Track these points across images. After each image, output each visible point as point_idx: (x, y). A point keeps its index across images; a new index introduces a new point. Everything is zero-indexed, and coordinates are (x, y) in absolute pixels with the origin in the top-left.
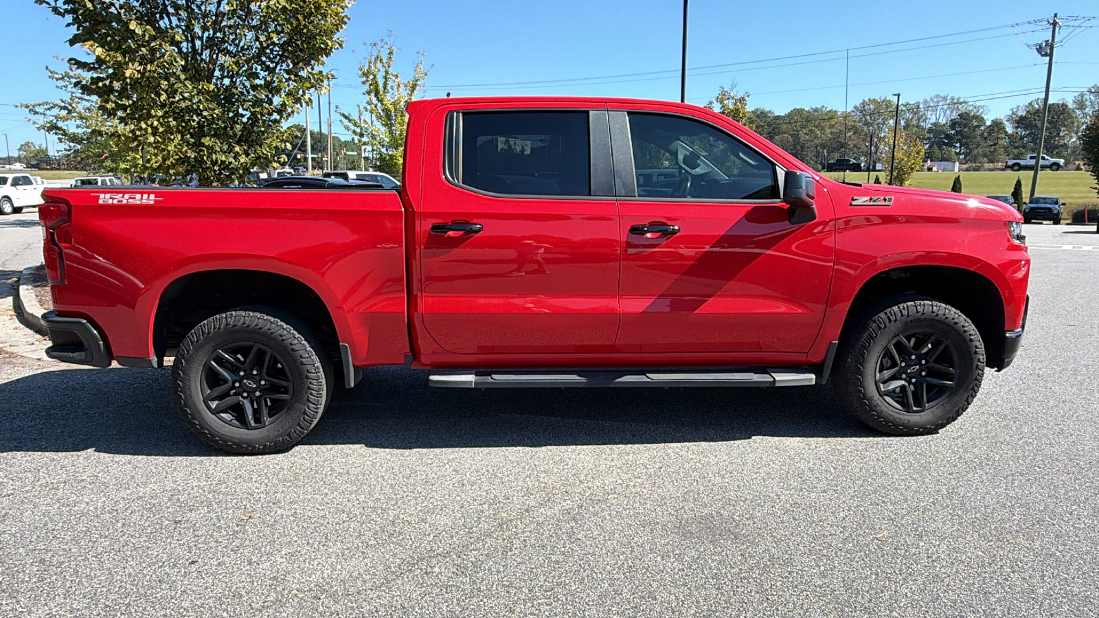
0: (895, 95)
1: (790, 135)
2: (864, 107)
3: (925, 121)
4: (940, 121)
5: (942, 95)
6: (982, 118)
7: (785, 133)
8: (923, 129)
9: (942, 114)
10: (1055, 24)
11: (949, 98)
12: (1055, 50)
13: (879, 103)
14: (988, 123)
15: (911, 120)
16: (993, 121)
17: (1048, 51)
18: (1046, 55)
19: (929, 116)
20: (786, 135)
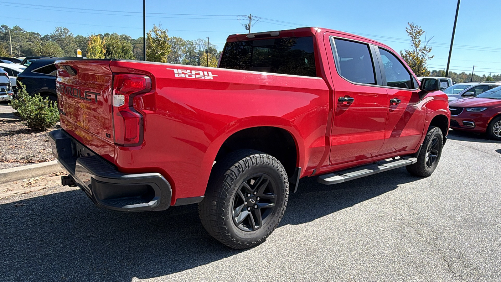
0: (207, 38)
1: (140, 49)
2: (171, 40)
3: (195, 49)
4: (201, 50)
5: (201, 39)
6: (216, 50)
7: (137, 48)
8: (195, 53)
9: (202, 47)
10: (250, 18)
11: (204, 40)
12: (251, 28)
13: (177, 39)
14: (218, 53)
15: (190, 48)
16: (220, 52)
17: (249, 28)
18: (248, 29)
19: (197, 47)
20: (138, 49)
